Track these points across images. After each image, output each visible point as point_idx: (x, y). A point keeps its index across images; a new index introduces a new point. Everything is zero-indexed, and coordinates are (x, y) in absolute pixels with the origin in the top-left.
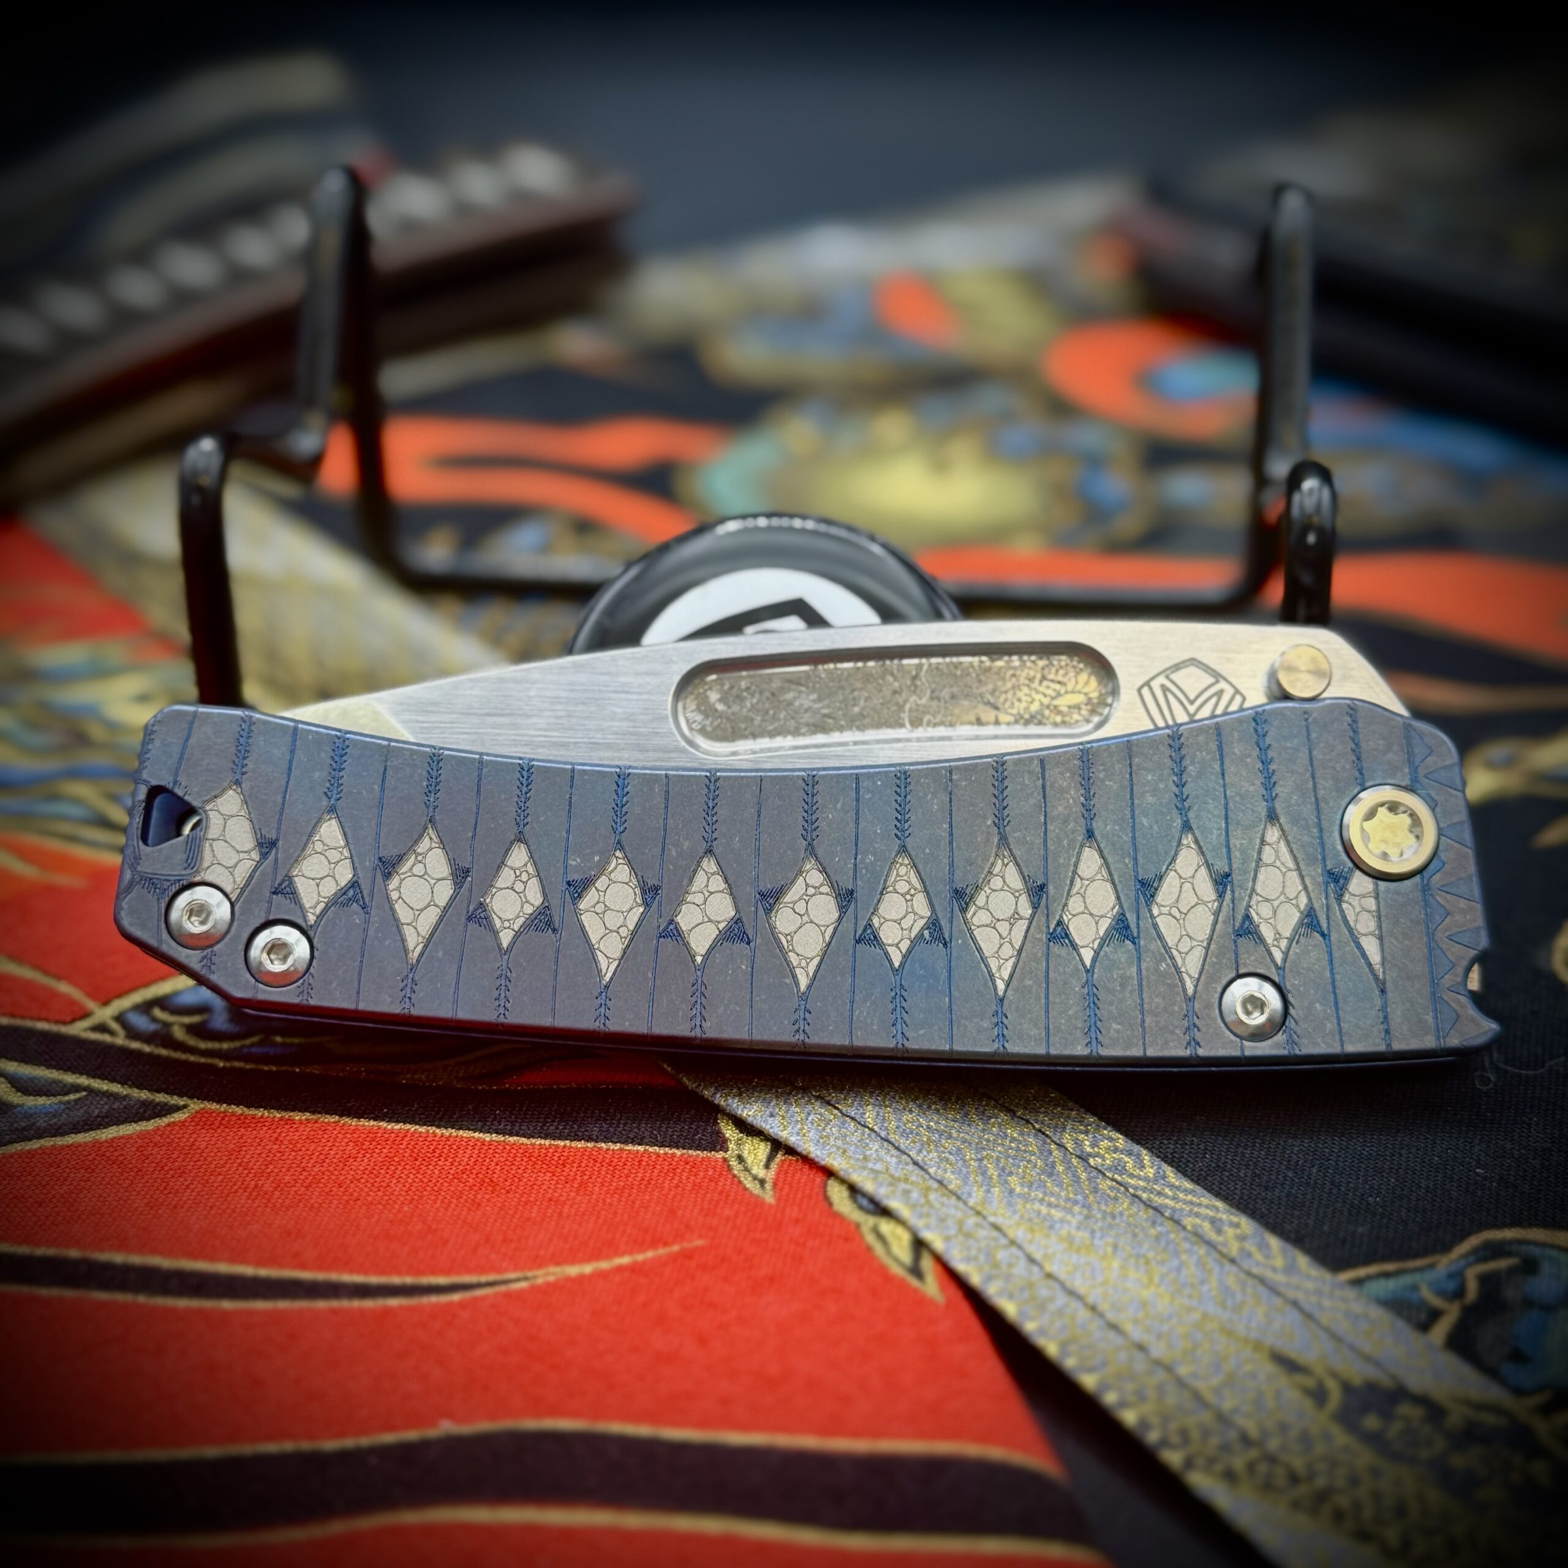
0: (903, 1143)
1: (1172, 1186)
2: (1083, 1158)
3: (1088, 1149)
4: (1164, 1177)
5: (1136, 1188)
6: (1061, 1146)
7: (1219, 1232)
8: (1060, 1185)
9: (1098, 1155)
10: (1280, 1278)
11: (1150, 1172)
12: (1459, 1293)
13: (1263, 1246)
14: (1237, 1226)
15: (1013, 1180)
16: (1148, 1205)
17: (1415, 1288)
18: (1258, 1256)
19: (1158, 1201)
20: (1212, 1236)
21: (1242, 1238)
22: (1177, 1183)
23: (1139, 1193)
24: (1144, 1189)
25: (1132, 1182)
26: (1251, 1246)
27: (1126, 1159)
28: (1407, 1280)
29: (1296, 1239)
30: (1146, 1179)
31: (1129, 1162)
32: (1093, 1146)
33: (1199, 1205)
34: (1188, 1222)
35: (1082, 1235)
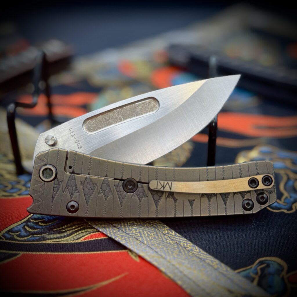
0: (153, 247)
1: (202, 253)
2: (185, 248)
3: (186, 246)
4: (201, 252)
5: (196, 254)
6: (181, 246)
7: (213, 263)
8: (182, 255)
9: (187, 247)
10: (225, 273)
11: (198, 251)
12: (257, 274)
13: (221, 266)
14: (215, 262)
15: (174, 254)
16: (199, 258)
17: (249, 273)
18: (221, 268)
19: (201, 257)
20: (211, 264)
21: (217, 264)
22: (203, 253)
23: (197, 255)
24: (198, 254)
25: (195, 253)
26: (219, 266)
27: (193, 248)
28: (247, 271)
29: (227, 264)
30: (197, 252)
31: (194, 248)
32: (187, 245)
33: (208, 257)
34: (207, 261)
35: (189, 266)
